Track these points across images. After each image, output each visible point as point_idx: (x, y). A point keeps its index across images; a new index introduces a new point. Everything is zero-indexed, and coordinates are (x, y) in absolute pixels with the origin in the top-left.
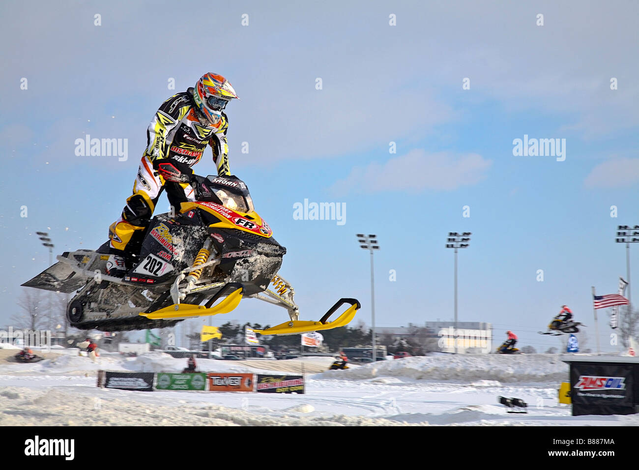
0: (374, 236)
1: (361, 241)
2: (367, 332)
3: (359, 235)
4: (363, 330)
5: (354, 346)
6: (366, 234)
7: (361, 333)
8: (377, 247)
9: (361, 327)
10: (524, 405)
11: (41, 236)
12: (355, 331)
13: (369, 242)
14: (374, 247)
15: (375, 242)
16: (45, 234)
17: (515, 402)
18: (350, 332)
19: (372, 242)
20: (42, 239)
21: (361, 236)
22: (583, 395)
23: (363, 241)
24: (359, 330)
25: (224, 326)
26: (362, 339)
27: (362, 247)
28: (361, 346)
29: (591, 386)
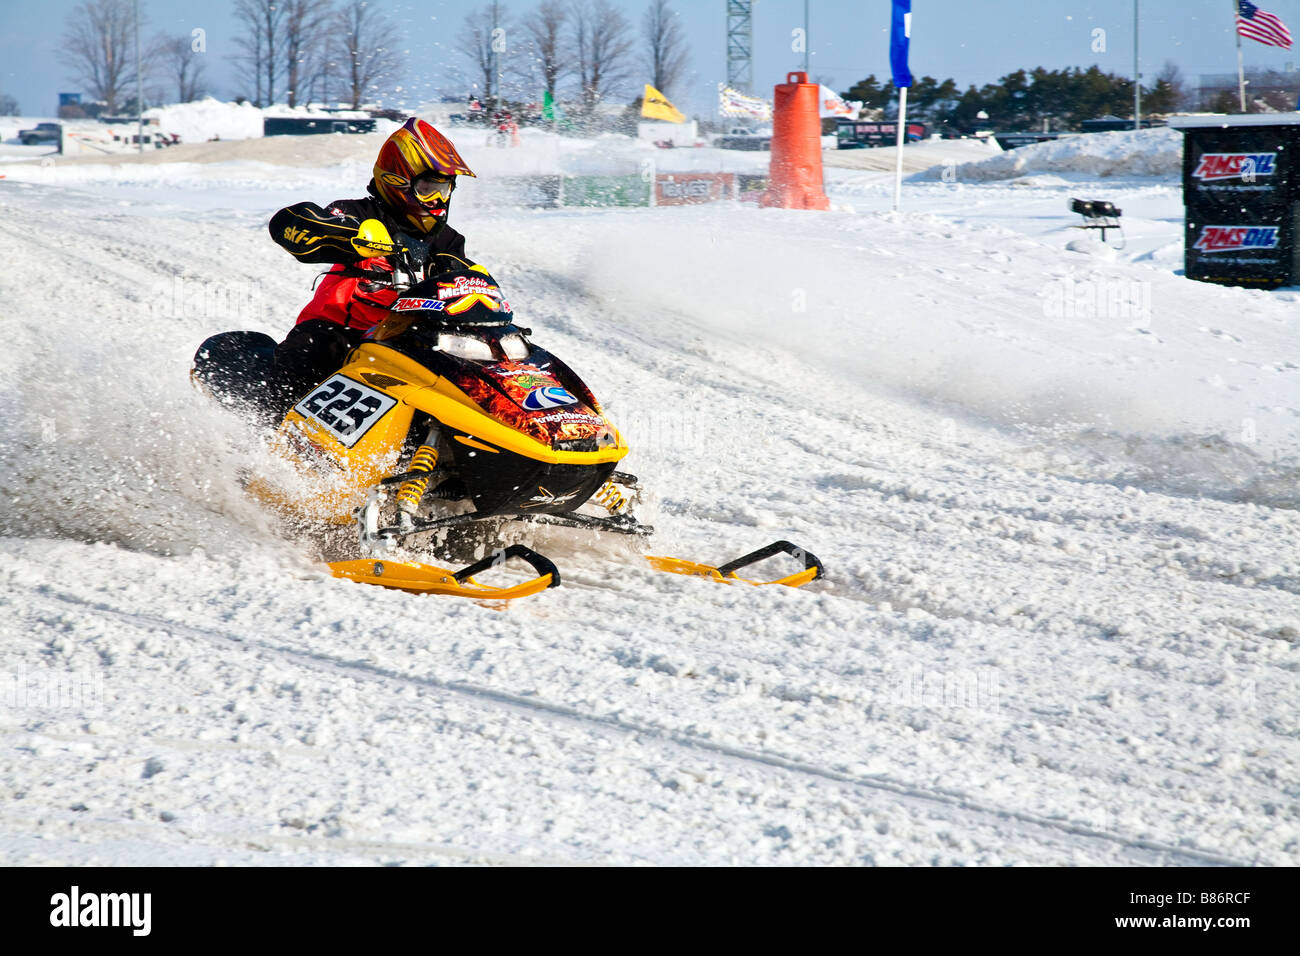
10: (1116, 213)
17: (1098, 209)
22: (1204, 188)
29: (1219, 172)
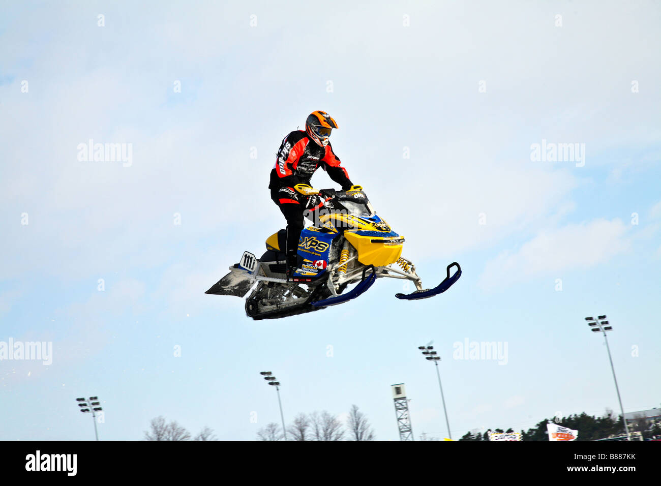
0: (604, 317)
1: (590, 324)
2: (618, 419)
3: (587, 319)
4: (612, 417)
5: (607, 436)
6: (596, 317)
7: (611, 421)
8: (610, 328)
9: (610, 415)
11: (266, 376)
12: (604, 420)
13: (599, 324)
14: (606, 329)
15: (607, 323)
16: (270, 373)
18: (599, 422)
19: (603, 323)
20: (266, 378)
21: (591, 319)
23: (594, 324)
24: (608, 418)
25: (464, 437)
26: (613, 428)
27: (594, 330)
28: (613, 435)
